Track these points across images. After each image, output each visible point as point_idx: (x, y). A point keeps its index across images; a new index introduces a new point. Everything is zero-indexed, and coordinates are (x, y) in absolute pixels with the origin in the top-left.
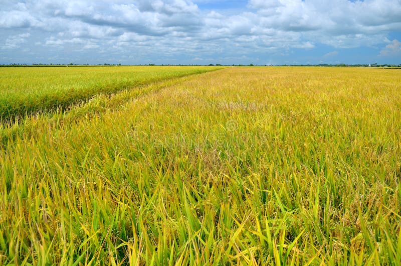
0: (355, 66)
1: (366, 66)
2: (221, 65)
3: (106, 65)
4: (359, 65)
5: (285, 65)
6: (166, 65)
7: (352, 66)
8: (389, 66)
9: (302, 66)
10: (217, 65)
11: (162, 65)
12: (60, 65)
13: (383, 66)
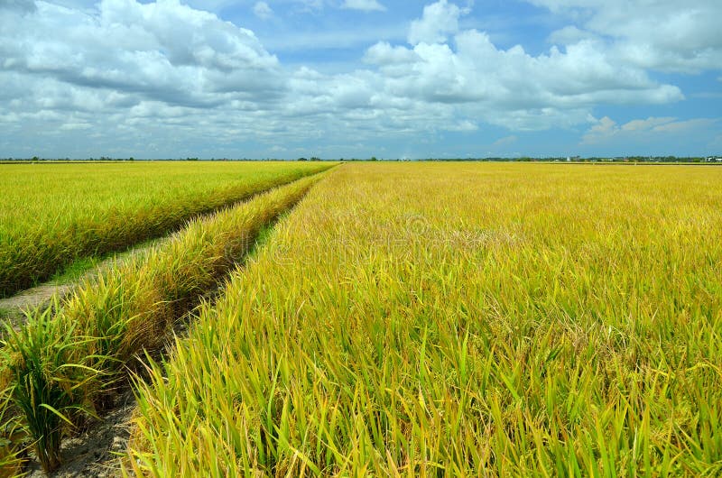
0: (546, 160)
1: (563, 160)
2: (319, 160)
3: (103, 159)
4: (552, 159)
5: (431, 160)
6: (220, 160)
7: (540, 160)
8: (599, 160)
9: (459, 160)
10: (314, 159)
11: (213, 160)
12: (10, 159)
13: (589, 160)
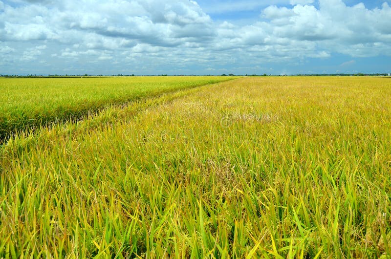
0: (374, 75)
1: (386, 75)
2: (233, 75)
4: (378, 75)
5: (300, 75)
6: (179, 76)
7: (370, 75)
9: (317, 75)
10: (230, 75)
11: (175, 76)
12: (75, 76)
